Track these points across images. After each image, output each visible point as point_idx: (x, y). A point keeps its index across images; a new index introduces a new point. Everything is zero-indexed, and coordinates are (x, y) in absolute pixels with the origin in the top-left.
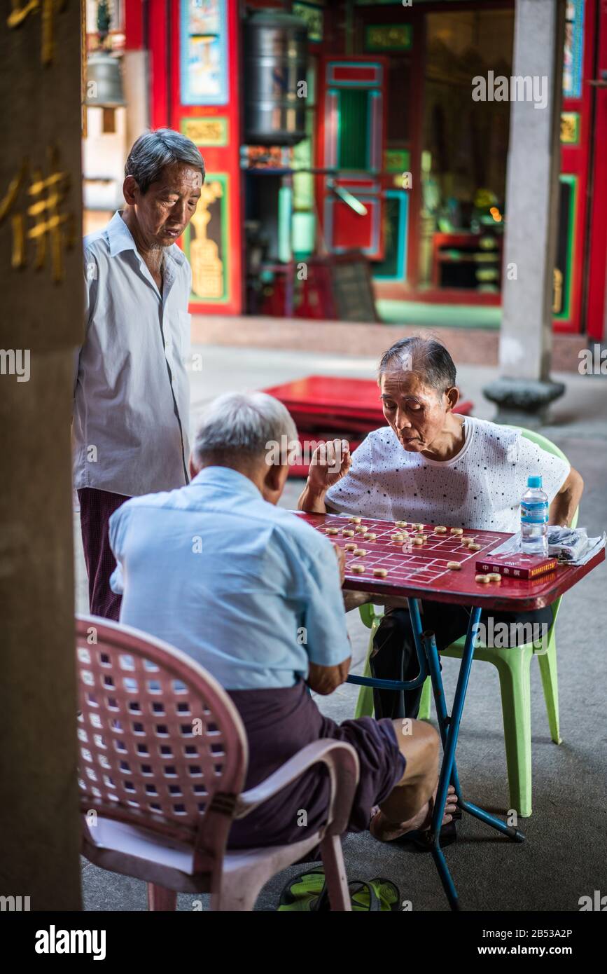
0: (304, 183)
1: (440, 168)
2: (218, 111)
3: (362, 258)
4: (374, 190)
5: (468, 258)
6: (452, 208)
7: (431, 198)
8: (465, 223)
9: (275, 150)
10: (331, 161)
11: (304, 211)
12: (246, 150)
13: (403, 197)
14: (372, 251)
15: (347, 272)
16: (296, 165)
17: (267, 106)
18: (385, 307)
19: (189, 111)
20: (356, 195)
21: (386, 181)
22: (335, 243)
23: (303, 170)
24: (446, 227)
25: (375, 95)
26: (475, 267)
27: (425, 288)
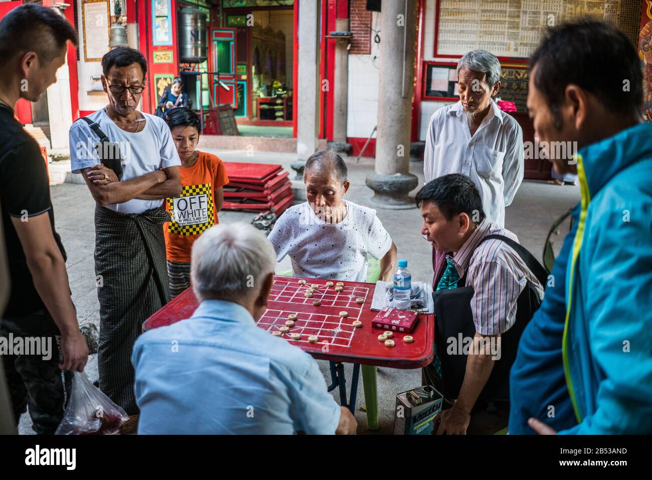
0: (205, 77)
1: (259, 72)
2: (168, 48)
3: (231, 108)
4: (233, 81)
5: (271, 107)
6: (263, 88)
7: (255, 85)
8: (269, 94)
9: (192, 65)
10: (215, 69)
11: (205, 90)
12: (182, 65)
13: (245, 83)
14: (233, 105)
15: (225, 114)
16: (202, 71)
17: (189, 46)
18: (240, 127)
19: (156, 48)
20: (225, 83)
21: (237, 77)
22: (218, 102)
23: (205, 73)
24: (262, 96)
25: (232, 43)
26: (275, 111)
27: (255, 119)
